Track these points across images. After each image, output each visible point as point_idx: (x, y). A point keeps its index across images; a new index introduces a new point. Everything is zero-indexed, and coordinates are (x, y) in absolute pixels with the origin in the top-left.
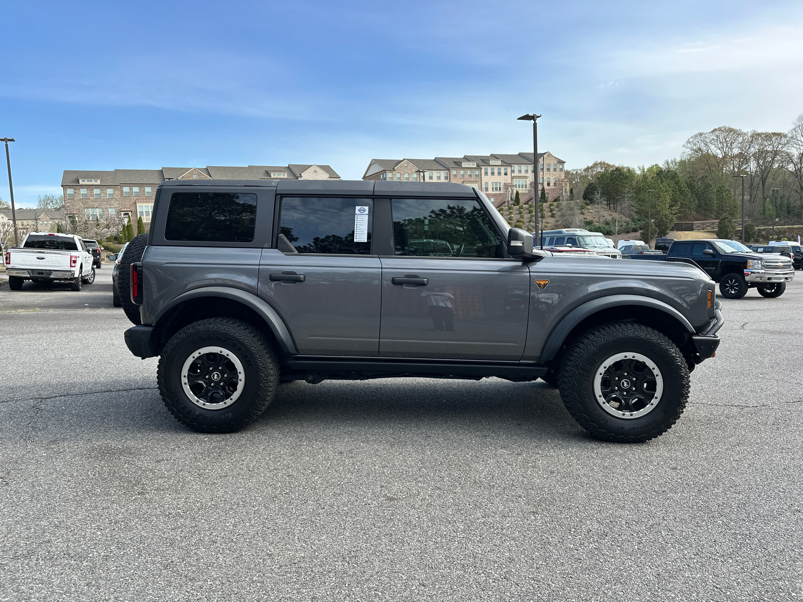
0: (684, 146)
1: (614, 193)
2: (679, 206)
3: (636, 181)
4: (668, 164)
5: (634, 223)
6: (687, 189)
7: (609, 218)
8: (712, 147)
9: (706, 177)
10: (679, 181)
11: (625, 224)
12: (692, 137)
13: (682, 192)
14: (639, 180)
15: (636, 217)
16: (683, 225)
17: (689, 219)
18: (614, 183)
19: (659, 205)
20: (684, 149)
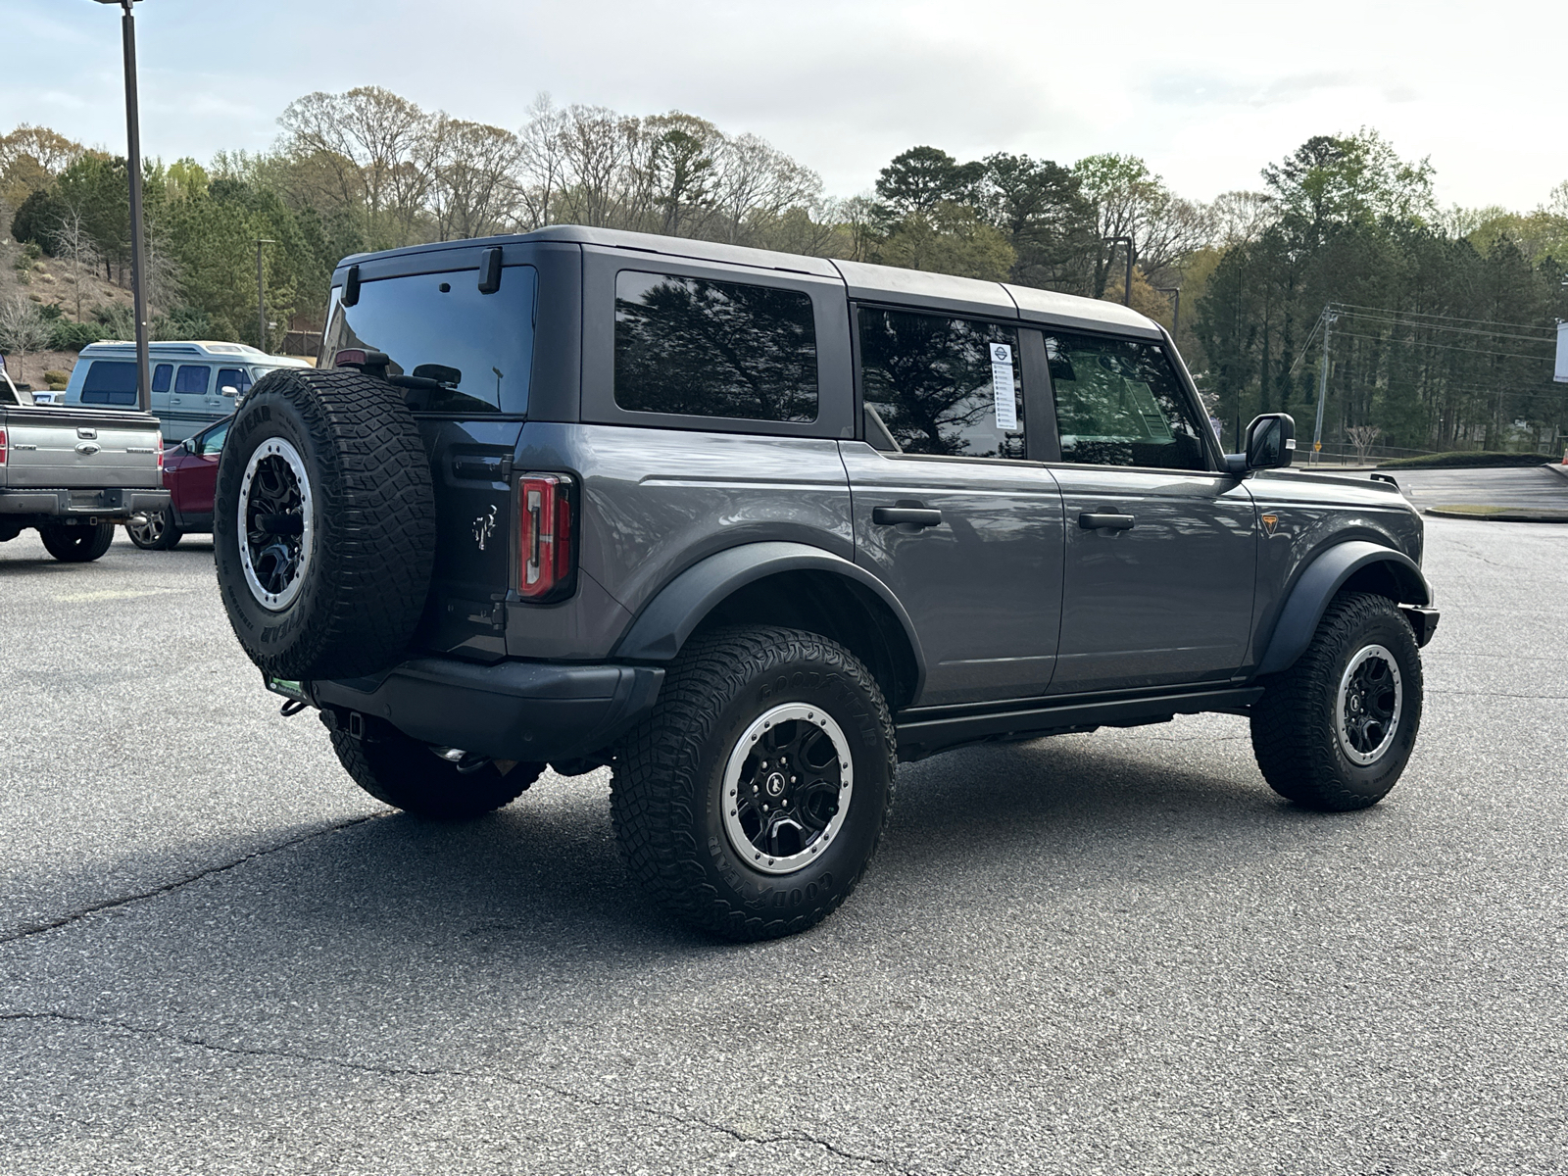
0: (280, 120)
1: (115, 229)
2: (292, 287)
3: (169, 203)
4: (225, 163)
5: (178, 325)
6: (304, 241)
7: (106, 303)
8: (350, 137)
9: (347, 216)
10: (282, 217)
11: (153, 325)
12: (299, 101)
13: (292, 249)
14: (180, 201)
15: (181, 306)
16: (305, 339)
17: (312, 324)
18: (112, 201)
19: (241, 279)
20: (281, 129)
